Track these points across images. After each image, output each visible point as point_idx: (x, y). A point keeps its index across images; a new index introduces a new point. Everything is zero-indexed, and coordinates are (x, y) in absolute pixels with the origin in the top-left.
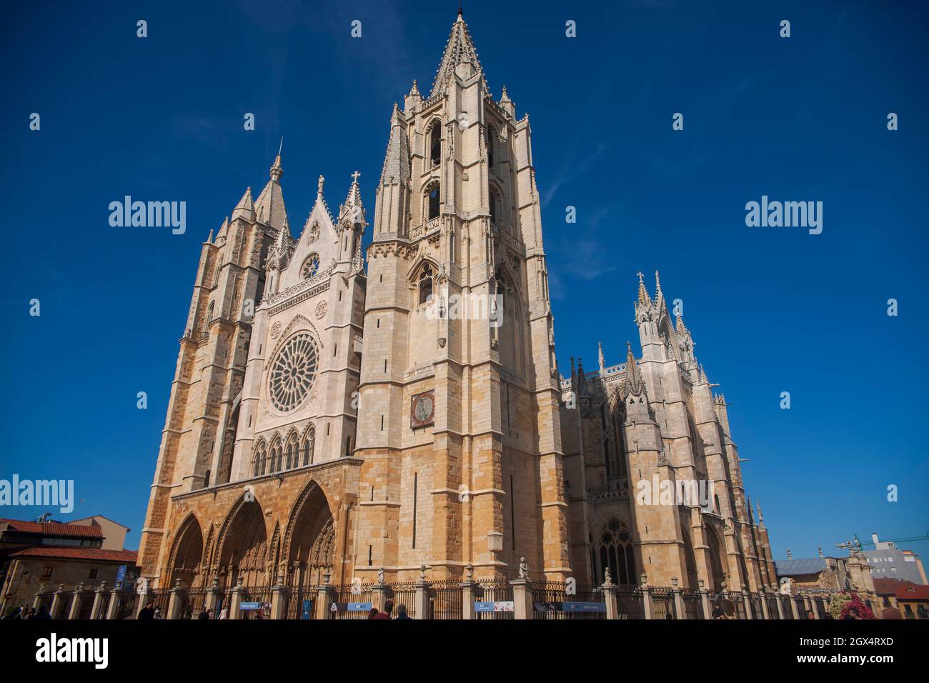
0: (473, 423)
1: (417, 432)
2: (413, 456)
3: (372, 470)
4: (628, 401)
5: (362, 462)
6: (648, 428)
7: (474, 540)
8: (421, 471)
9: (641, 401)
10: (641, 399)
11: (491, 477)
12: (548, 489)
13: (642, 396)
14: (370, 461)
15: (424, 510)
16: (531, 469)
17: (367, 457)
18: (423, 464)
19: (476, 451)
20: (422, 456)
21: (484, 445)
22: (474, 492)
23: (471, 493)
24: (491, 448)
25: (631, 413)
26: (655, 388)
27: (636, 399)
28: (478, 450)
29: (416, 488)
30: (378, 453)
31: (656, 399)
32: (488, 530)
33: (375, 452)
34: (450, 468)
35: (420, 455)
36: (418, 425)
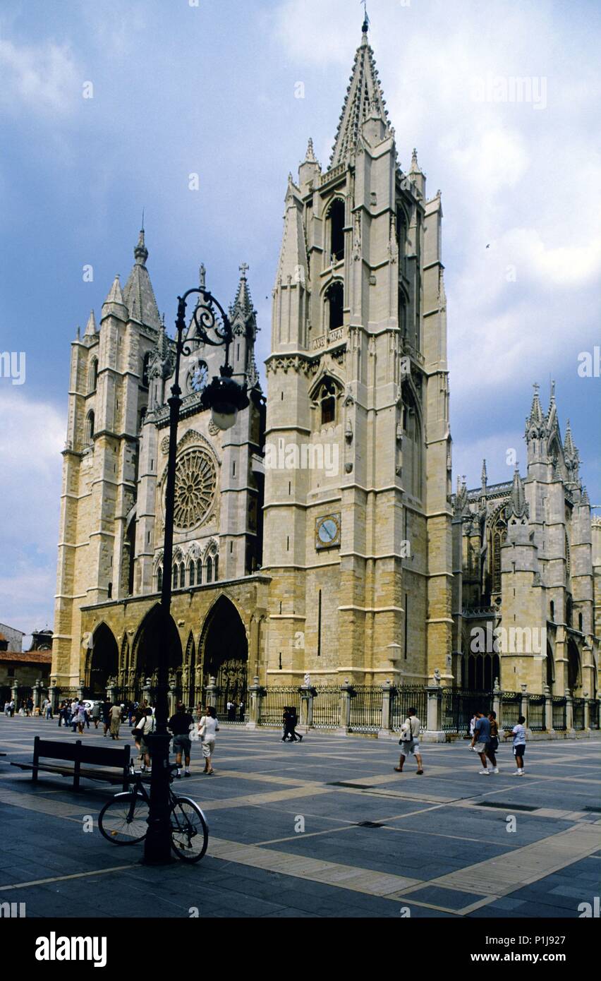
0: (377, 546)
1: (321, 554)
2: (317, 575)
3: (280, 588)
4: (510, 522)
5: (271, 580)
6: (527, 550)
7: (375, 651)
8: (325, 589)
9: (523, 523)
10: (523, 521)
11: (392, 596)
12: (437, 606)
13: (525, 518)
14: (278, 579)
15: (329, 623)
16: (423, 588)
17: (274, 575)
18: (326, 583)
19: (378, 573)
20: (326, 575)
21: (386, 567)
22: (376, 610)
23: (373, 610)
24: (393, 570)
25: (512, 534)
26: (537, 509)
27: (518, 521)
28: (380, 571)
29: (320, 603)
30: (285, 572)
31: (537, 520)
32: (388, 642)
33: (282, 571)
34: (356, 587)
35: (325, 574)
36: (322, 546)
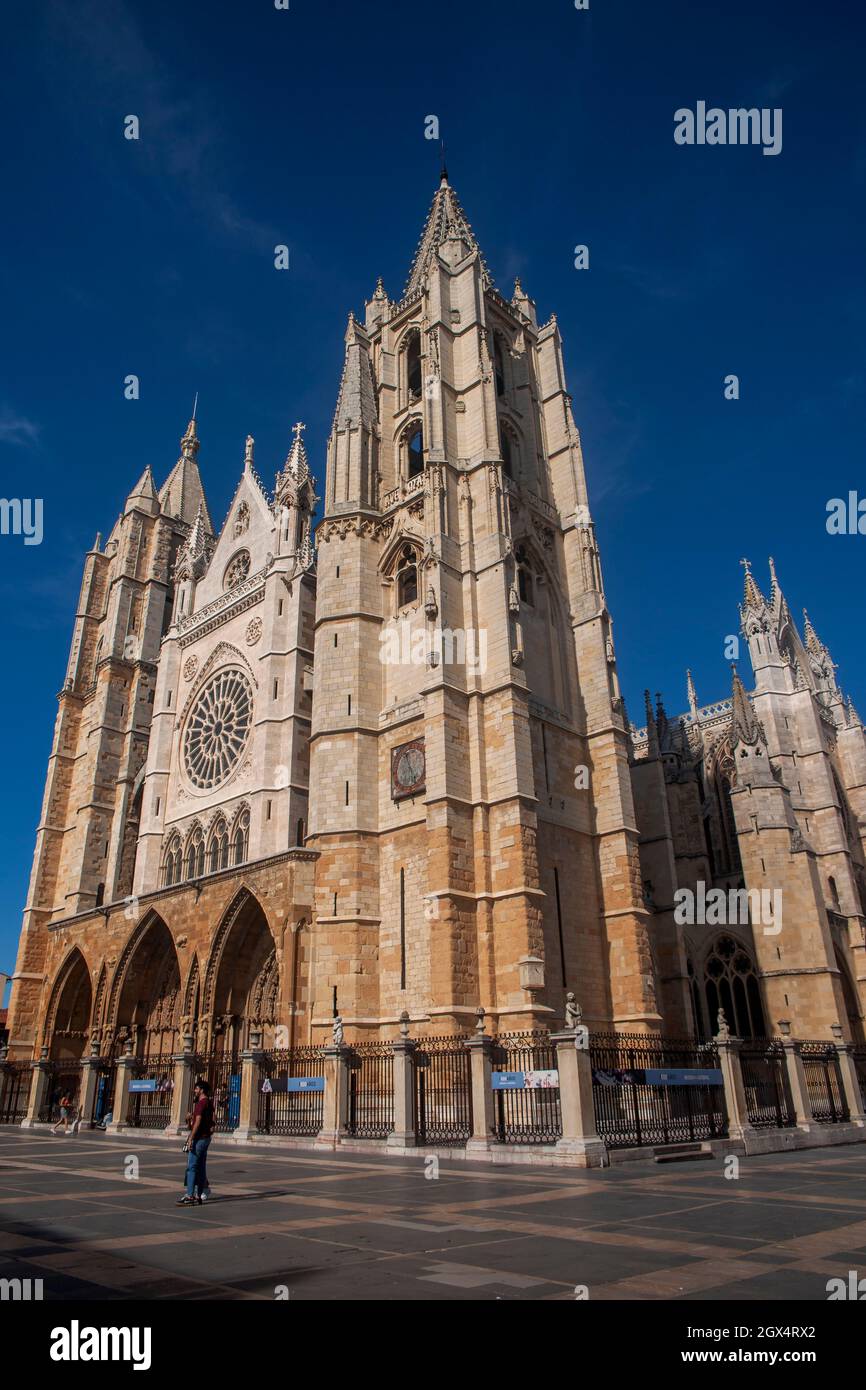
0: (489, 785)
1: (402, 805)
2: (397, 842)
3: (334, 868)
4: (737, 753)
5: (318, 855)
6: (772, 794)
7: (497, 973)
8: (410, 866)
9: (758, 753)
10: (758, 750)
11: (521, 868)
12: (616, 888)
13: (760, 744)
14: (330, 853)
15: (418, 927)
16: (587, 857)
17: (324, 847)
18: (412, 855)
19: (495, 828)
20: (411, 842)
21: (506, 818)
22: (495, 895)
23: (489, 895)
24: (518, 822)
25: (744, 771)
26: (779, 734)
27: (750, 750)
28: (498, 827)
29: (403, 892)
30: (342, 840)
31: (782, 750)
32: (521, 954)
33: (338, 839)
34: (453, 856)
35: (409, 841)
36: (402, 793)
